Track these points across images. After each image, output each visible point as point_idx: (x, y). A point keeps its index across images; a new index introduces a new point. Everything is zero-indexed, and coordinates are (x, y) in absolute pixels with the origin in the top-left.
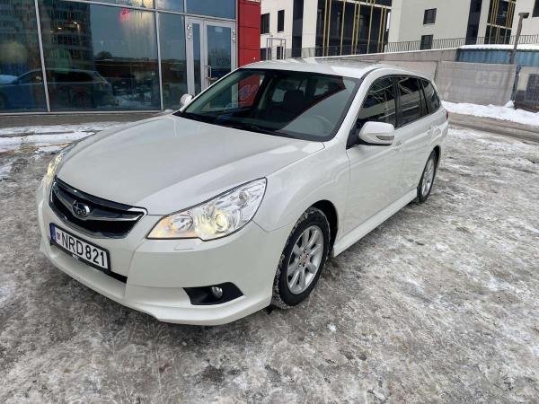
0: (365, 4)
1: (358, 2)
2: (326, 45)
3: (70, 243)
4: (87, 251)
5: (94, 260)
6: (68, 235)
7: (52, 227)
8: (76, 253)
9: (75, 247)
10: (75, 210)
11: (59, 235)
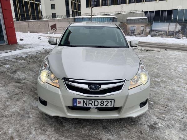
0: (31, 1)
1: (28, 1)
2: (19, 17)
3: (89, 103)
4: (101, 103)
5: (106, 106)
6: (88, 100)
7: (74, 100)
8: (93, 106)
9: (93, 104)
10: (92, 88)
11: (80, 102)
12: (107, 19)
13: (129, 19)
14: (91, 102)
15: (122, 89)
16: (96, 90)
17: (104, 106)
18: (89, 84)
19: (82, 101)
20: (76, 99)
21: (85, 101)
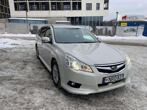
3: (112, 79)
4: (118, 78)
5: (120, 79)
6: (112, 77)
7: (104, 79)
8: (114, 80)
9: (114, 79)
10: (113, 69)
11: (107, 79)
12: (40, 21)
13: (58, 22)
14: (113, 78)
15: (125, 67)
16: (115, 69)
17: (119, 79)
18: (111, 66)
19: (108, 78)
20: (105, 78)
21: (110, 78)
